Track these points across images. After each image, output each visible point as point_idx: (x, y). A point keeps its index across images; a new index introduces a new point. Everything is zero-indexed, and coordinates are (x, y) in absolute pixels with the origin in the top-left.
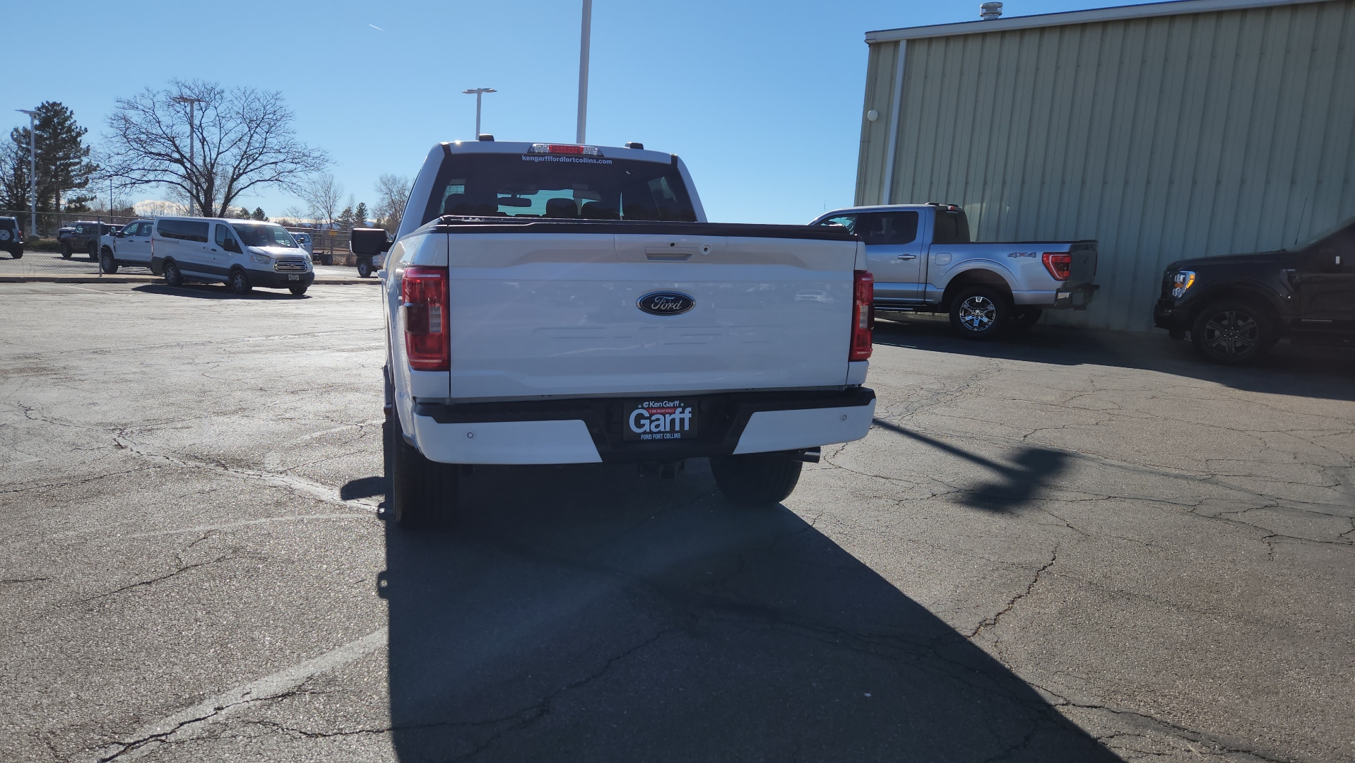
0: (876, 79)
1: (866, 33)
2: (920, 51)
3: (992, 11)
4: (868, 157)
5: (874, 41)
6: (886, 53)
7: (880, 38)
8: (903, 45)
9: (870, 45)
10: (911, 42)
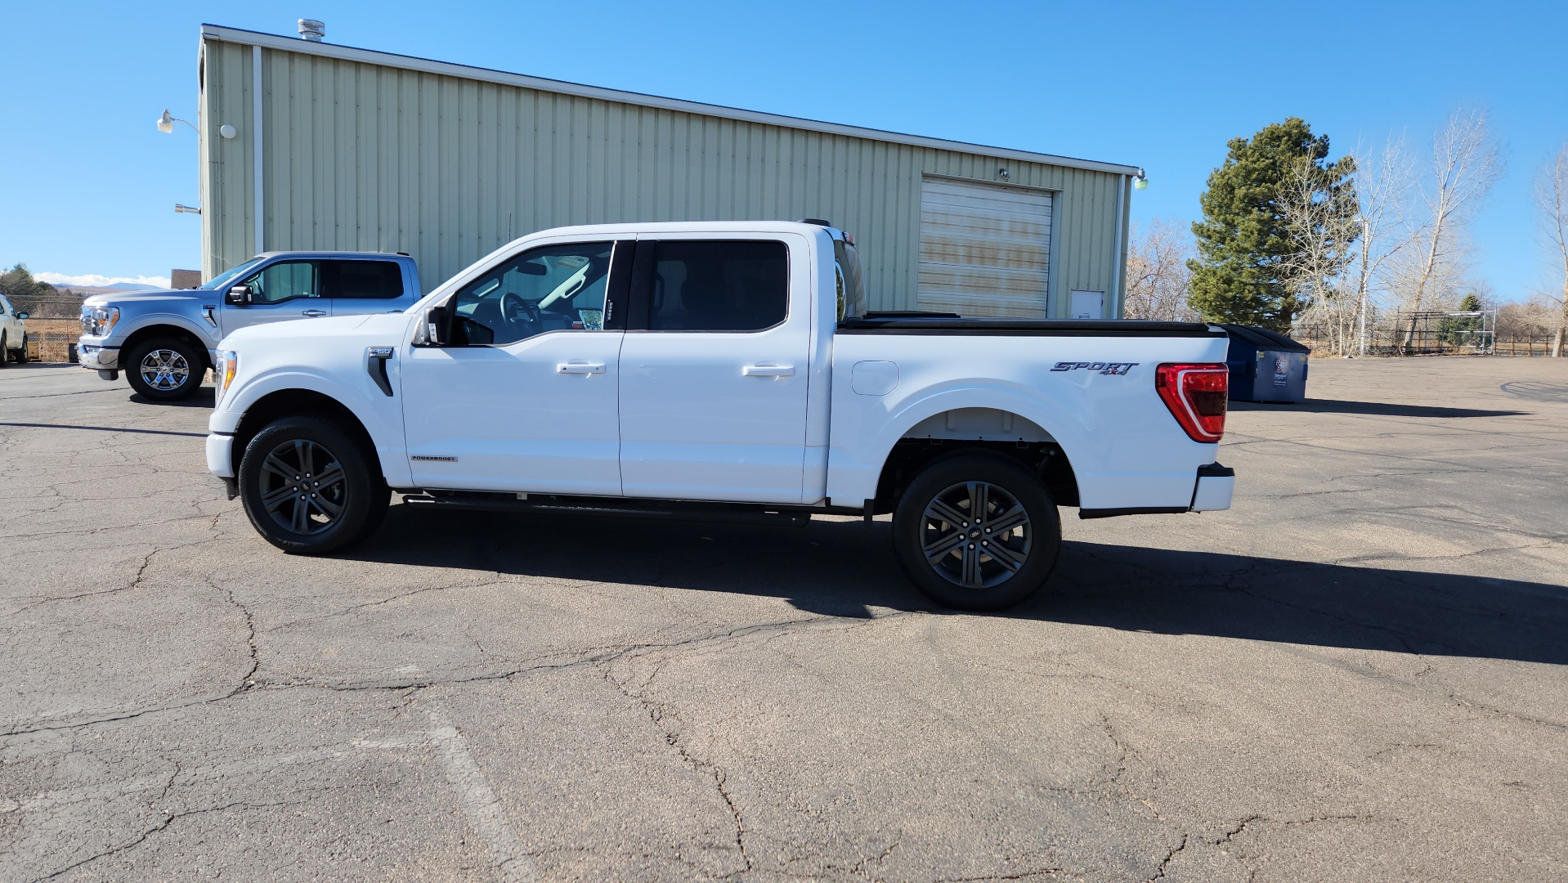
0: (221, 87)
1: (204, 24)
2: (280, 65)
3: (313, 27)
4: (223, 184)
5: (217, 38)
6: (231, 58)
7: (225, 36)
8: (257, 52)
9: (206, 40)
10: (267, 51)
